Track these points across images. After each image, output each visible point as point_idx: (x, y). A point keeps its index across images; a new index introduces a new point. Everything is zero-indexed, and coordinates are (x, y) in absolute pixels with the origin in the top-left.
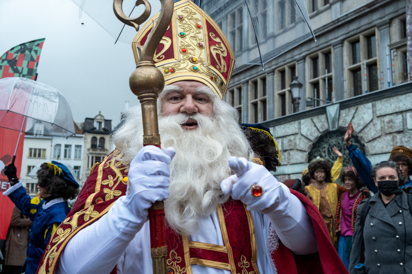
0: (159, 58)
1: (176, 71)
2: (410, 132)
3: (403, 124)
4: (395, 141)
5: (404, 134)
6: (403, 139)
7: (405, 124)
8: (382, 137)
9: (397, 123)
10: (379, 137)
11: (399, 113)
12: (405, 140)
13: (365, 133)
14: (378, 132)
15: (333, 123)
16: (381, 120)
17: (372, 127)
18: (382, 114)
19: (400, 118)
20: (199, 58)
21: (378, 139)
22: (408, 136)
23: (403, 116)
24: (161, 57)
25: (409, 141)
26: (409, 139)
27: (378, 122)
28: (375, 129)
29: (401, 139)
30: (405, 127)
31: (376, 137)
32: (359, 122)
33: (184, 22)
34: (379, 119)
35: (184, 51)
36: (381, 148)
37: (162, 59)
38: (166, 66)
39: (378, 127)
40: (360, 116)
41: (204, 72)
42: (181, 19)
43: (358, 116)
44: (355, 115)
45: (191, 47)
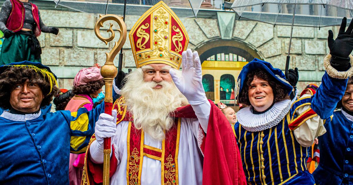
0: (142, 47)
1: (151, 57)
2: (307, 56)
3: (302, 48)
4: (294, 62)
5: (302, 57)
6: (302, 61)
7: (303, 48)
8: (282, 55)
9: (297, 46)
10: (280, 55)
11: (299, 39)
12: (303, 61)
13: (265, 49)
14: (279, 51)
15: (227, 31)
16: (281, 41)
17: (272, 45)
18: (283, 36)
19: (299, 43)
20: (165, 47)
21: (278, 57)
22: (305, 59)
23: (302, 42)
24: (143, 47)
25: (306, 63)
26: (306, 61)
27: (278, 41)
28: (275, 47)
29: (299, 60)
30: (303, 51)
31: (276, 54)
32: (259, 37)
33: (158, 21)
34: (280, 39)
35: (156, 43)
36: (281, 65)
37: (144, 48)
38: (146, 53)
39: (279, 46)
40: (260, 33)
41: (166, 56)
42: (156, 19)
43: (257, 31)
44: (254, 30)
45: (160, 40)
